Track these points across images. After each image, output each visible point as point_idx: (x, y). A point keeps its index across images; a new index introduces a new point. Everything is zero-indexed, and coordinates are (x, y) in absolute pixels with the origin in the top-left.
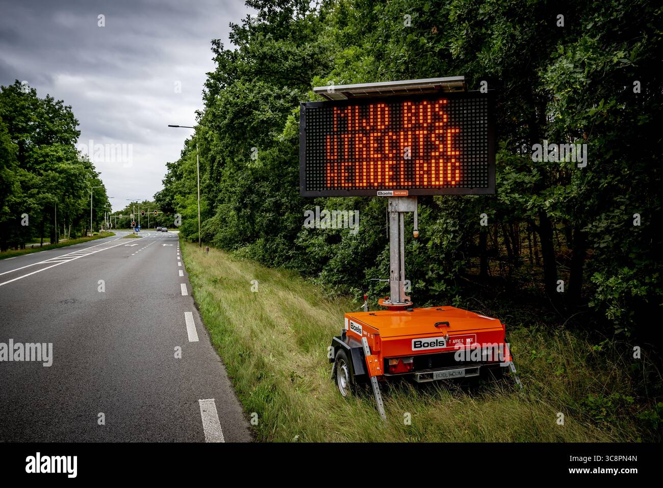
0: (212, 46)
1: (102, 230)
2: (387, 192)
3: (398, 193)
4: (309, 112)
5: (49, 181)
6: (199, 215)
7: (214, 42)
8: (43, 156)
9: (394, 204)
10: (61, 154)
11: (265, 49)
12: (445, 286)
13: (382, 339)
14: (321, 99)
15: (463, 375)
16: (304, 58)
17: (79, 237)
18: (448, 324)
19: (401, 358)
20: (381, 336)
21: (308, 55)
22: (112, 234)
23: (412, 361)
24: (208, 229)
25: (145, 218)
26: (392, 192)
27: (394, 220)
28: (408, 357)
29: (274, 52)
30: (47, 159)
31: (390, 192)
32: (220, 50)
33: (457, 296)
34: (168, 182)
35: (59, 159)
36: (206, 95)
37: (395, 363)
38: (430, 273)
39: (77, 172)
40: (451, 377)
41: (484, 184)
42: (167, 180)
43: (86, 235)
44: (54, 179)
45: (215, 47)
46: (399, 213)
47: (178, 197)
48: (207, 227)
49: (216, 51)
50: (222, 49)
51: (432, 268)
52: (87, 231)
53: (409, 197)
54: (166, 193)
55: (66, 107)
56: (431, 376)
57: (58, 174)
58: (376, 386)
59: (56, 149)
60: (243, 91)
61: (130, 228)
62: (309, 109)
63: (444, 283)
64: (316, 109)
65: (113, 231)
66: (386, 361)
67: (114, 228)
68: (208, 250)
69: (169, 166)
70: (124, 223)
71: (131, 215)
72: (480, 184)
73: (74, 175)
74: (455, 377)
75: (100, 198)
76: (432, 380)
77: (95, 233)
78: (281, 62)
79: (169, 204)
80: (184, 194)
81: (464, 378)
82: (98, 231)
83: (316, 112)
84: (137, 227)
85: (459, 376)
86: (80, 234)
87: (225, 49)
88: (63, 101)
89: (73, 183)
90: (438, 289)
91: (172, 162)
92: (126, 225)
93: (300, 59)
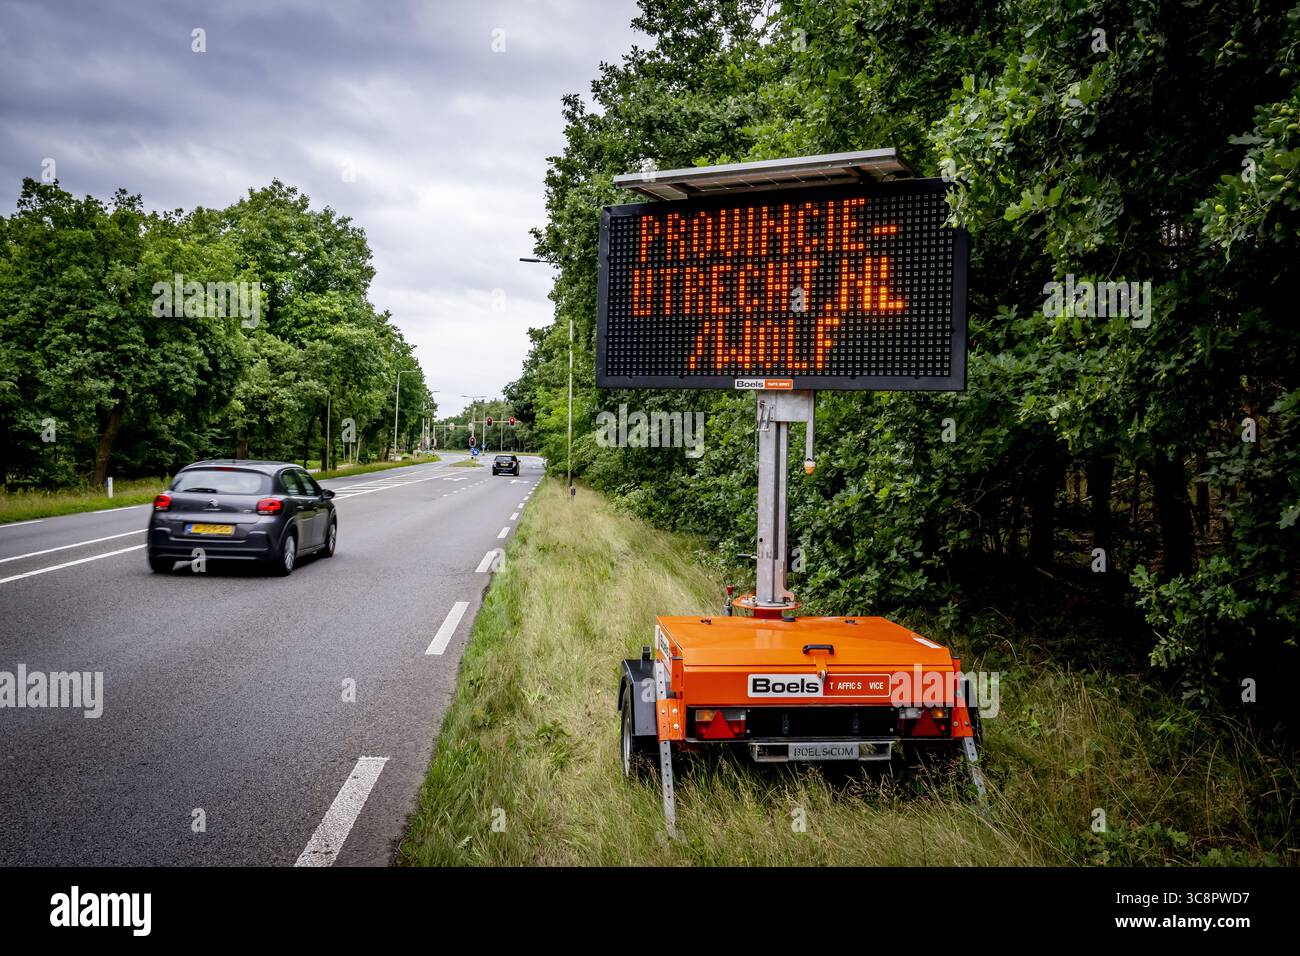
0: (563, 108)
1: (419, 451)
2: (754, 381)
3: (774, 384)
4: (616, 225)
5: (315, 358)
6: (570, 428)
7: (567, 100)
8: (309, 313)
9: (768, 405)
10: (338, 309)
11: (651, 110)
12: (925, 581)
13: (686, 669)
14: (638, 200)
15: (855, 756)
16: (724, 126)
17: (373, 460)
18: (831, 651)
19: (723, 710)
20: (685, 662)
21: (732, 119)
22: (434, 459)
23: (743, 718)
24: (583, 454)
25: (496, 430)
26: (763, 381)
27: (767, 437)
28: (738, 710)
29: (667, 114)
30: (315, 319)
31: (760, 381)
32: (578, 115)
33: (950, 604)
34: (532, 364)
35: (335, 320)
36: (551, 200)
37: (707, 717)
38: (894, 554)
39: (364, 343)
40: (827, 757)
41: (942, 369)
42: (531, 361)
43: (386, 458)
44: (324, 355)
45: (568, 108)
46: (778, 424)
47: (540, 392)
48: (582, 450)
49: (571, 116)
50: (581, 113)
51: (900, 543)
52: (388, 452)
53: (796, 392)
54: (526, 384)
55: (354, 229)
56: (784, 751)
57: (330, 346)
58: (666, 760)
59: (332, 302)
60: (606, 191)
61: (468, 448)
62: (616, 219)
63: (924, 575)
64: (628, 218)
65: (437, 453)
66: (690, 713)
67: (440, 446)
68: (573, 492)
69: (535, 335)
70: (459, 439)
71: (471, 425)
72: (934, 369)
73: (360, 348)
74: (834, 758)
75: (411, 393)
76: (786, 760)
77: (406, 455)
78: (682, 134)
79: (529, 406)
80: (548, 386)
81: (856, 761)
82: (411, 453)
83: (629, 224)
84: (479, 447)
85: (845, 757)
86: (375, 456)
87: (587, 112)
88: (349, 219)
89: (356, 361)
90: (909, 586)
91: (538, 327)
92: (463, 443)
93: (717, 128)
